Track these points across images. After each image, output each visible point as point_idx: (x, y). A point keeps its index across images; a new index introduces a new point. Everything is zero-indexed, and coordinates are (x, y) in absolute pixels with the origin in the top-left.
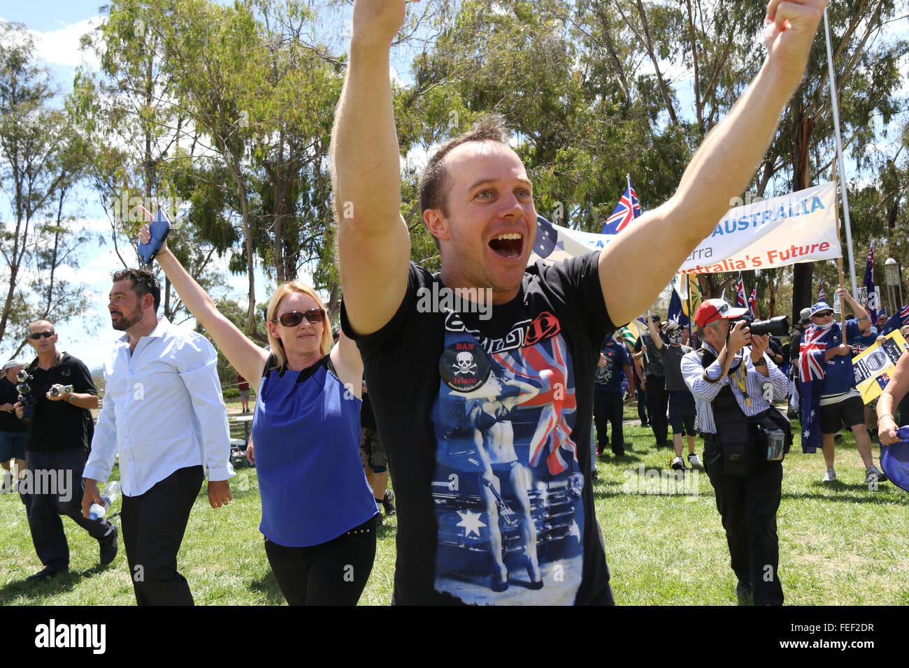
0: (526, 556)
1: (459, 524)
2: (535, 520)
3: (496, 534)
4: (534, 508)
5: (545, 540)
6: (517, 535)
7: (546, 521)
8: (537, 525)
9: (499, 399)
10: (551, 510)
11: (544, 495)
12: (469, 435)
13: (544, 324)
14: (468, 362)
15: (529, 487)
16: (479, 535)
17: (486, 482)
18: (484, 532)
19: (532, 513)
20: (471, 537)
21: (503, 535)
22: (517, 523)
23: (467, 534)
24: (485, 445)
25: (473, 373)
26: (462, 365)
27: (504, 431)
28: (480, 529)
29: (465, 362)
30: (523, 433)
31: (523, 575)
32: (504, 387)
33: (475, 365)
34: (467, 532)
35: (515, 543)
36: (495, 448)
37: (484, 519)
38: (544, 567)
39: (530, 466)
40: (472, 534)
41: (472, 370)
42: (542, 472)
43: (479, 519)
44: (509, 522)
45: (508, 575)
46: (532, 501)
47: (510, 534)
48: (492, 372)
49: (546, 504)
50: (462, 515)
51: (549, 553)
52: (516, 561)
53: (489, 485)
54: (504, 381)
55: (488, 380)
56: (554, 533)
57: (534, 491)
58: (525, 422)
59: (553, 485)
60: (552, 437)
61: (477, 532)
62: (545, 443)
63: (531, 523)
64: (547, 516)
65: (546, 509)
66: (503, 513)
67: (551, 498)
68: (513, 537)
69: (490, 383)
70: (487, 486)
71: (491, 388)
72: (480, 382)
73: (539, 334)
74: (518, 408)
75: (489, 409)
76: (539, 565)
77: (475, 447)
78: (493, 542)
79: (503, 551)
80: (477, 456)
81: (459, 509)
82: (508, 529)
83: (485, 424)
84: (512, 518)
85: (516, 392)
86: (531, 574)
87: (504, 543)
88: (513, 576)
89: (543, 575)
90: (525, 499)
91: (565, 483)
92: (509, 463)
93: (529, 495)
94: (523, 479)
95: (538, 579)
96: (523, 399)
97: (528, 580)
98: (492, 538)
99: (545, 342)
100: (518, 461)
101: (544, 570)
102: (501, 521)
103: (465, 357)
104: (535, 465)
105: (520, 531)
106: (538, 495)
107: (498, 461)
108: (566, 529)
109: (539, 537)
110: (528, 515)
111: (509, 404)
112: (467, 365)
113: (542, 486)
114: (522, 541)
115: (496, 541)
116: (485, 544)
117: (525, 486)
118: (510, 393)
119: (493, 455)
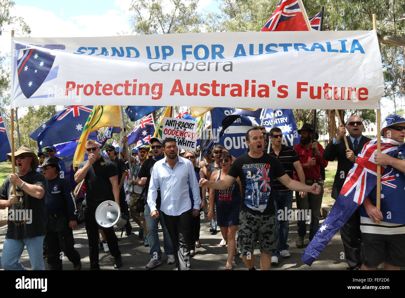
0: (257, 203)
1: (248, 197)
3: (253, 199)
7: (261, 198)
9: (255, 178)
10: (262, 197)
11: (261, 194)
12: (251, 184)
13: (268, 166)
17: (253, 191)
20: (249, 199)
27: (256, 184)
28: (251, 198)
30: (259, 184)
32: (256, 176)
35: (255, 201)
36: (255, 186)
39: (260, 190)
42: (262, 190)
45: (254, 205)
48: (254, 174)
49: (261, 196)
51: (261, 203)
52: (255, 203)
56: (262, 200)
57: (259, 193)
58: (260, 182)
59: (263, 193)
60: (264, 184)
62: (263, 186)
63: (258, 198)
67: (262, 195)
68: (255, 200)
71: (254, 176)
73: (267, 167)
74: (259, 180)
75: (254, 180)
80: (252, 187)
81: (248, 195)
83: (254, 182)
84: (255, 197)
85: (258, 177)
87: (254, 201)
90: (258, 194)
91: (265, 193)
96: (259, 178)
97: (256, 206)
99: (267, 169)
100: (258, 189)
101: (259, 206)
105: (256, 199)
108: (265, 200)
109: (259, 201)
110: (258, 197)
111: (257, 179)
112: (250, 174)
113: (261, 193)
114: (257, 201)
116: (251, 201)
118: (257, 177)
119: (254, 187)
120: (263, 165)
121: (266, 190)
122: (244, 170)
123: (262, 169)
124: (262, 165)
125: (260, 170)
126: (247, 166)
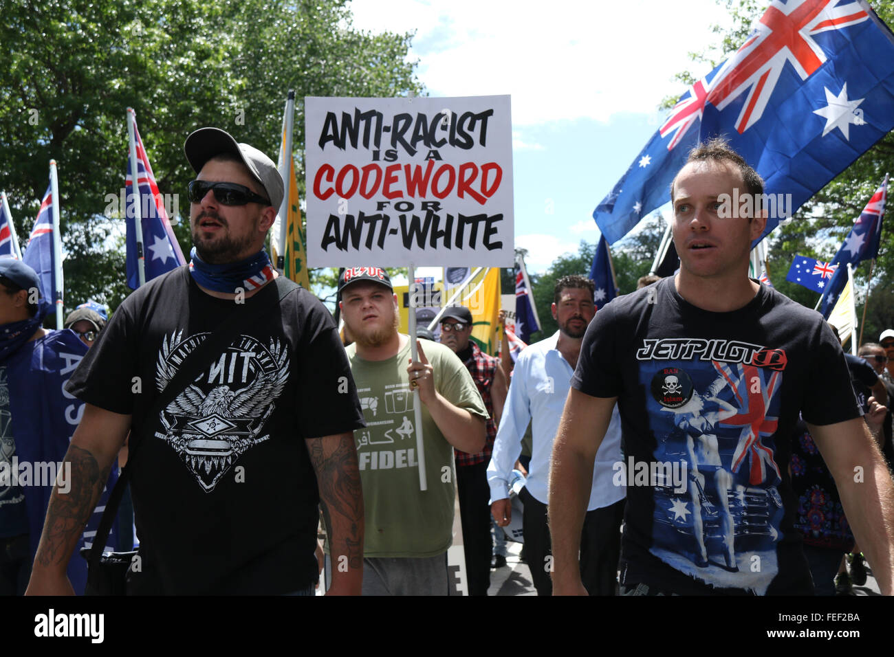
0: (724, 544)
1: (670, 510)
2: (734, 515)
3: (698, 518)
4: (732, 506)
5: (742, 533)
6: (716, 524)
7: (744, 518)
8: (734, 518)
9: (703, 413)
10: (748, 510)
11: (741, 496)
12: (685, 441)
14: (674, 384)
15: (729, 487)
16: (685, 520)
17: (692, 478)
18: (690, 517)
19: (731, 509)
20: (678, 521)
21: (704, 523)
22: (717, 514)
23: (676, 518)
24: (696, 449)
25: (679, 393)
26: (669, 387)
27: (713, 441)
28: (686, 515)
29: (672, 384)
30: (727, 445)
31: (721, 559)
32: (706, 402)
33: (680, 386)
34: (677, 516)
35: (714, 531)
37: (690, 507)
38: (739, 556)
39: (732, 472)
40: (680, 518)
41: (678, 390)
42: (744, 476)
43: (686, 507)
44: (710, 513)
45: (707, 557)
46: (730, 499)
47: (710, 523)
48: (694, 391)
49: (743, 504)
50: (674, 502)
51: (746, 544)
52: (716, 548)
53: (695, 480)
54: (706, 398)
55: (692, 398)
56: (750, 528)
57: (733, 491)
59: (750, 490)
60: (751, 451)
61: (684, 518)
62: (745, 455)
63: (730, 517)
64: (745, 514)
65: (744, 508)
66: (704, 505)
67: (747, 499)
68: (714, 525)
69: (694, 400)
70: (693, 481)
71: (695, 405)
72: (686, 399)
74: (721, 425)
75: (697, 423)
76: (735, 554)
77: (687, 452)
78: (696, 528)
79: (704, 536)
80: (688, 457)
81: (672, 497)
82: (709, 518)
84: (712, 510)
86: (728, 560)
87: (705, 530)
88: (712, 558)
89: (737, 562)
90: (724, 496)
91: (764, 491)
92: (715, 466)
93: (728, 494)
94: (725, 481)
95: (733, 565)
96: (723, 416)
97: (725, 564)
98: (695, 524)
100: (722, 467)
101: (739, 559)
102: (703, 511)
103: (671, 379)
104: (737, 471)
105: (720, 521)
106: (736, 495)
107: (704, 464)
109: (736, 529)
110: (727, 511)
111: (712, 419)
112: (674, 387)
113: (740, 489)
114: (721, 531)
115: (698, 527)
116: (690, 529)
117: (726, 486)
118: (710, 408)
119: (701, 458)
120: (751, 349)
121: (764, 477)
122: (643, 369)
123: (740, 367)
124: (741, 351)
125: (728, 371)
126: (659, 348)
